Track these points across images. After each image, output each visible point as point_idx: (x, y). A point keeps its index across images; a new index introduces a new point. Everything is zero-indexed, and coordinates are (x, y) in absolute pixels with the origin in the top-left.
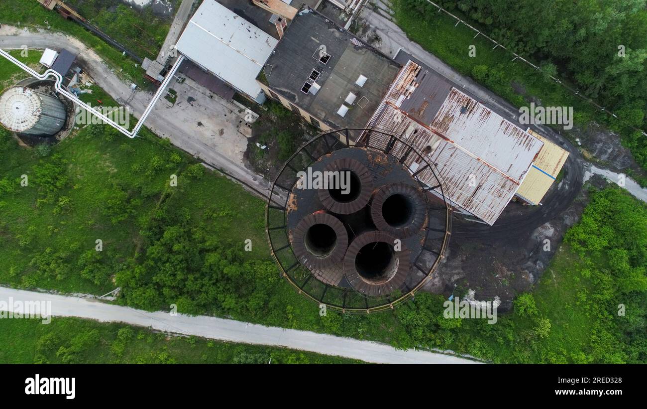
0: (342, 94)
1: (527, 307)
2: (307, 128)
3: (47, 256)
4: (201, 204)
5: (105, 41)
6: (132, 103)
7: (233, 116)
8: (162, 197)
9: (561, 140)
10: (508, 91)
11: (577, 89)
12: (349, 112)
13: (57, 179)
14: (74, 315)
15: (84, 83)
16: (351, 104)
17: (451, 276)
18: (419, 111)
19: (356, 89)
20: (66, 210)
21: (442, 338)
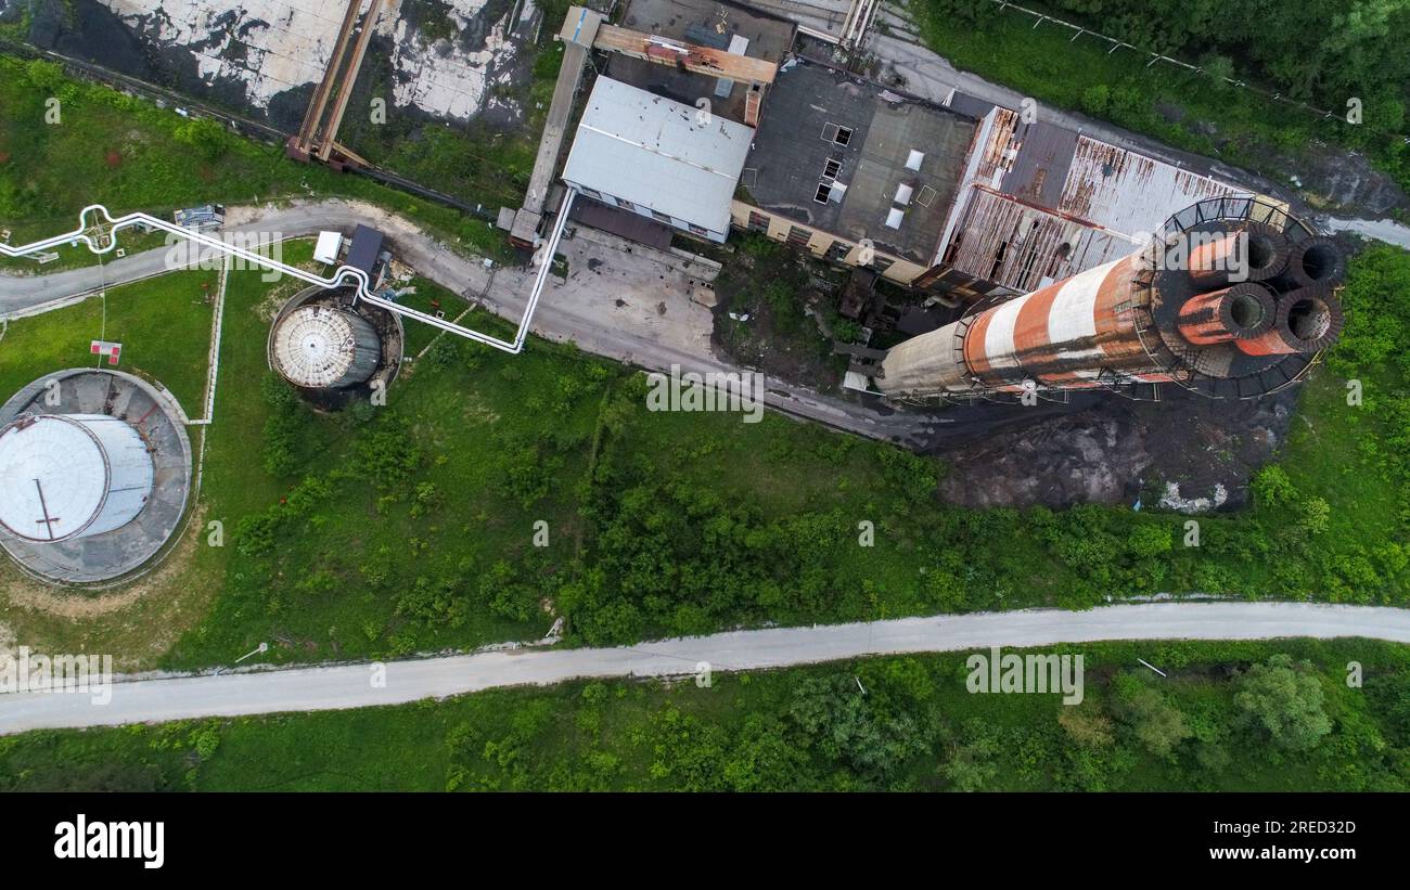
0: (885, 191)
1: (1277, 489)
2: (812, 267)
3: (424, 592)
4: (664, 441)
5: (414, 195)
6: (490, 294)
7: (677, 276)
8: (596, 443)
9: (1264, 185)
10: (1153, 121)
11: (1274, 90)
12: (905, 218)
13: (403, 455)
14: (493, 685)
15: (397, 278)
16: (906, 203)
17: (1130, 468)
18: (1034, 188)
19: (908, 177)
20: (433, 506)
21: (1146, 574)
